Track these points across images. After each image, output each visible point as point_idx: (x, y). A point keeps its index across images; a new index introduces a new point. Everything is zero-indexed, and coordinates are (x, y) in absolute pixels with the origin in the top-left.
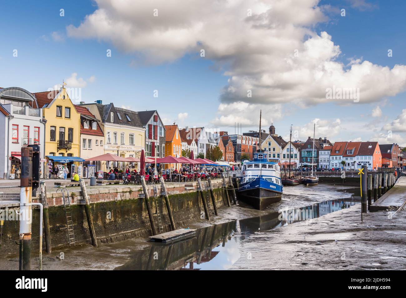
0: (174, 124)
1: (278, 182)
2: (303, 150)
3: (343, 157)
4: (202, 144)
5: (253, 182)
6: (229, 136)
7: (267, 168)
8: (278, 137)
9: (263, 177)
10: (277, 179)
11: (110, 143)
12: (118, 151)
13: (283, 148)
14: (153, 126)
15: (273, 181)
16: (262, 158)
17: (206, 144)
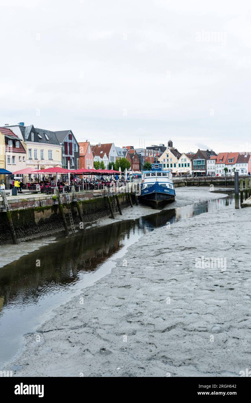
0: (87, 141)
1: (171, 186)
2: (194, 160)
3: (225, 165)
4: (112, 157)
5: (151, 187)
6: (135, 150)
7: (162, 176)
8: (175, 150)
9: (159, 184)
10: (170, 184)
11: (31, 159)
12: (38, 165)
13: (178, 158)
14: (68, 143)
15: (167, 186)
16: (158, 168)
17: (116, 157)
